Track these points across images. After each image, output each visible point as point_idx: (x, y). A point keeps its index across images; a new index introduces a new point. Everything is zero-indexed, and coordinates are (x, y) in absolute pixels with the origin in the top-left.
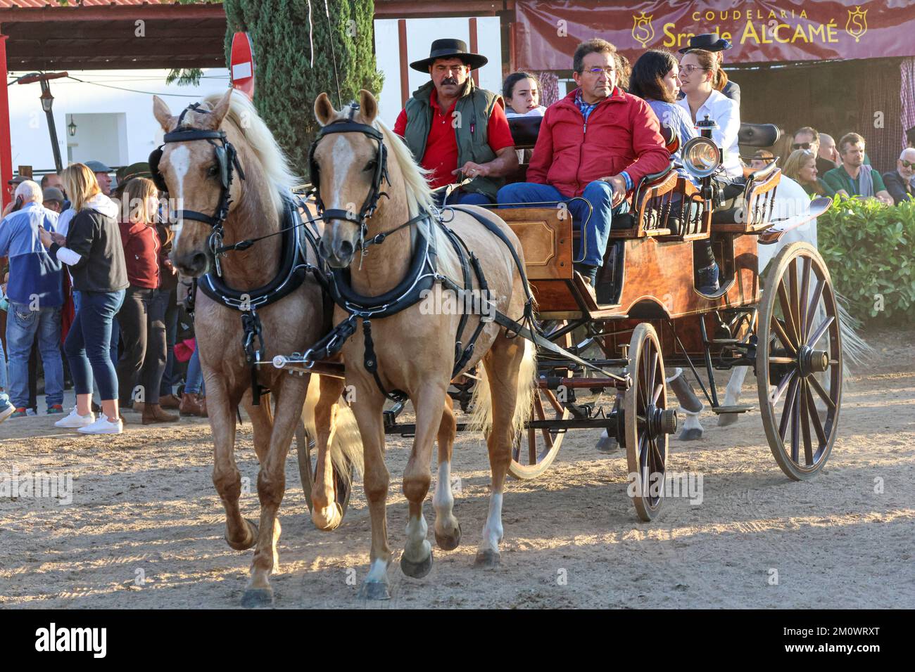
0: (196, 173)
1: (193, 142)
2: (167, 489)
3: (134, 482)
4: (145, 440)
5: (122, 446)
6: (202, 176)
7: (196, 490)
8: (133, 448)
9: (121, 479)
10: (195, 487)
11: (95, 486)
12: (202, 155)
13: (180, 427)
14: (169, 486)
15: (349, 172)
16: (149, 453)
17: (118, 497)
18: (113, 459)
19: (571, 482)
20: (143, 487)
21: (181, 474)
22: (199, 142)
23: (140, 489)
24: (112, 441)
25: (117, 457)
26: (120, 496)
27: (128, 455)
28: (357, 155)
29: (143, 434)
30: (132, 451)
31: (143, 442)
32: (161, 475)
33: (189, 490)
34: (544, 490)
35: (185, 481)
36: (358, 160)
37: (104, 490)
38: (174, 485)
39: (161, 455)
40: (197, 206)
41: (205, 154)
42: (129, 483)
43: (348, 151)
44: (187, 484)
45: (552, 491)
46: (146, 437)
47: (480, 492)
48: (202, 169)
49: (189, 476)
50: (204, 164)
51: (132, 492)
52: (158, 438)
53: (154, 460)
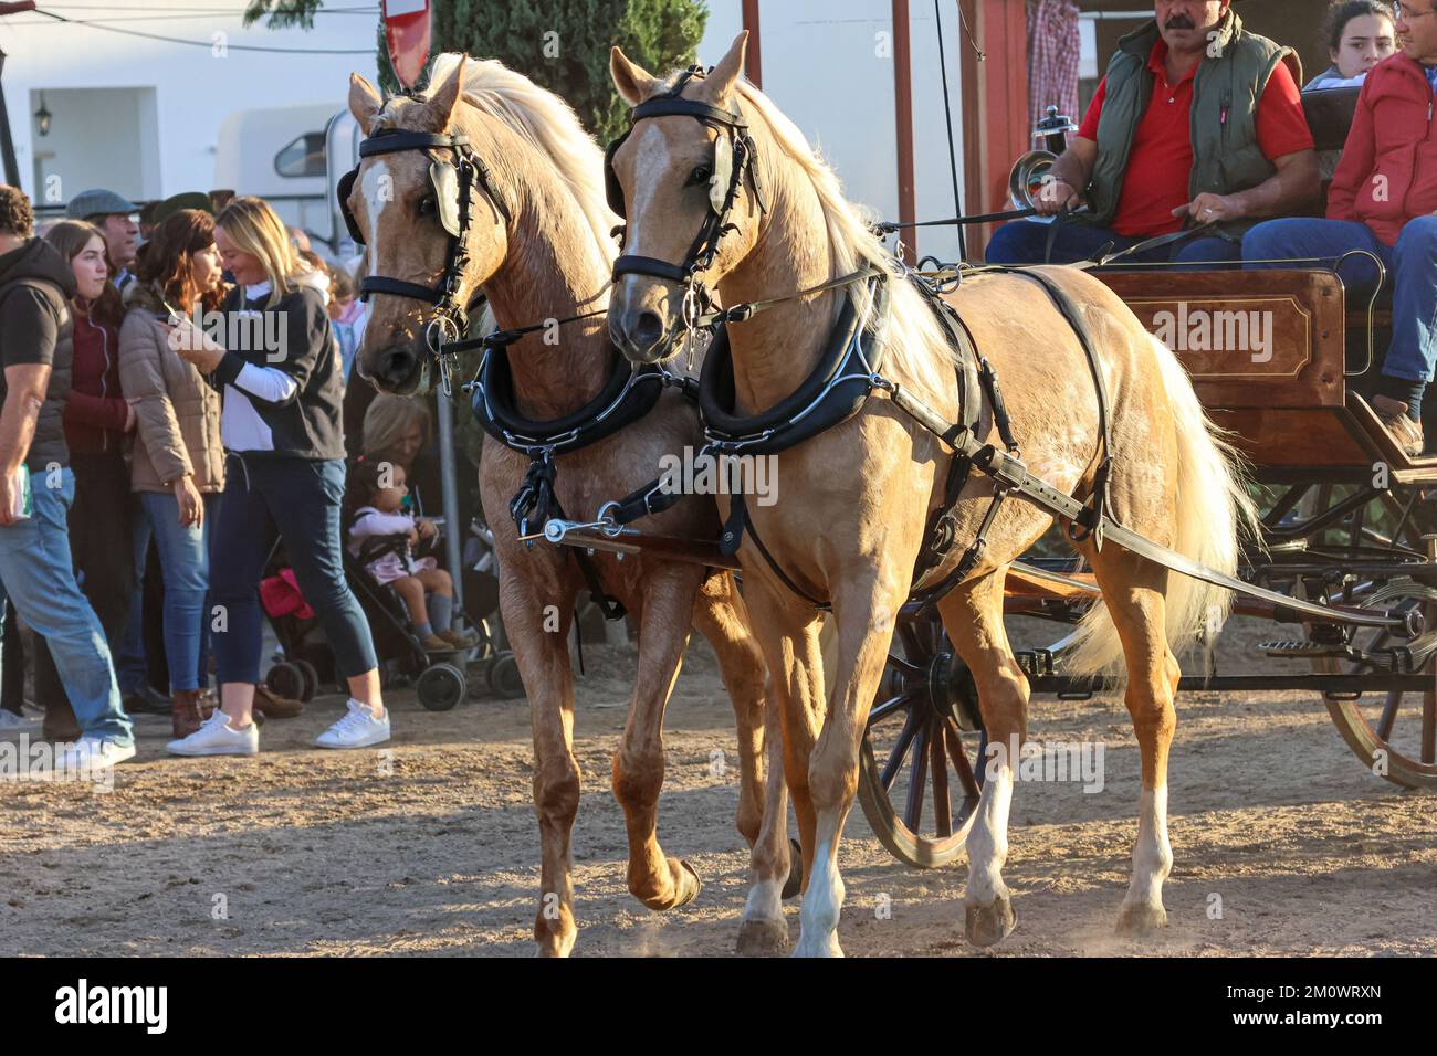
0: (398, 210)
1: (395, 154)
2: (247, 888)
3: (175, 872)
4: (198, 782)
5: (150, 794)
6: (407, 216)
7: (307, 889)
8: (174, 800)
9: (149, 865)
10: (306, 884)
11: (93, 881)
12: (408, 178)
13: (273, 755)
14: (249, 881)
15: (660, 188)
16: (208, 811)
17: (142, 903)
18: (130, 822)
19: (1105, 876)
20: (196, 882)
21: (276, 855)
22: (405, 153)
23: (190, 887)
24: (128, 785)
25: (139, 819)
26: (148, 902)
27: (162, 814)
28: (672, 158)
29: (195, 770)
30: (171, 806)
31: (194, 787)
32: (234, 856)
33: (292, 889)
34: (1046, 892)
35: (284, 870)
36: (676, 168)
37: (112, 889)
38: (261, 879)
39: (232, 813)
40: (402, 269)
41: (413, 175)
42: (165, 873)
43: (659, 152)
44: (288, 876)
45: (1065, 895)
46: (199, 777)
47: (910, 896)
48: (407, 202)
49: (293, 858)
50: (410, 193)
51: (172, 892)
52: (227, 777)
53: (218, 825)
